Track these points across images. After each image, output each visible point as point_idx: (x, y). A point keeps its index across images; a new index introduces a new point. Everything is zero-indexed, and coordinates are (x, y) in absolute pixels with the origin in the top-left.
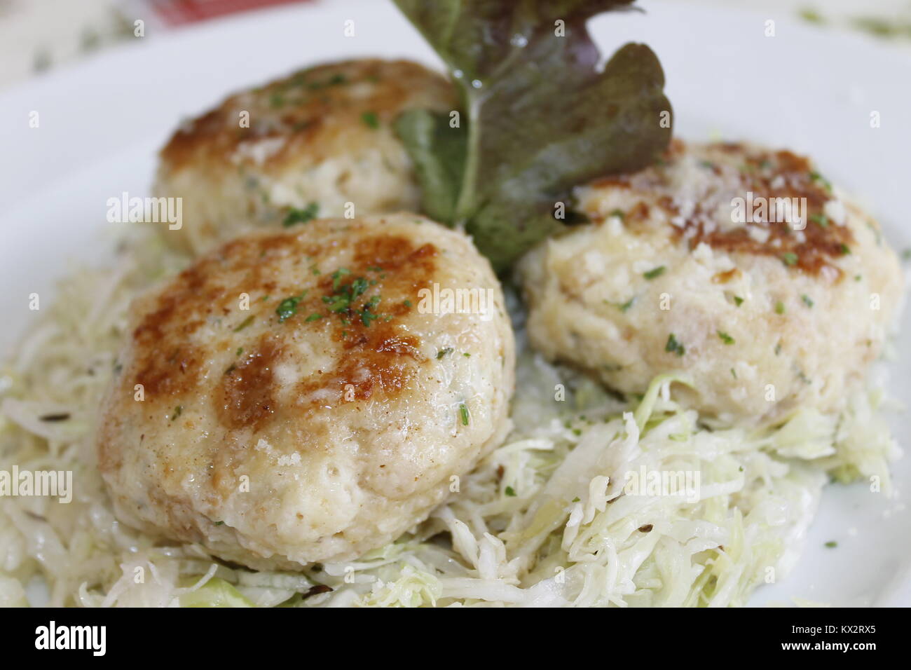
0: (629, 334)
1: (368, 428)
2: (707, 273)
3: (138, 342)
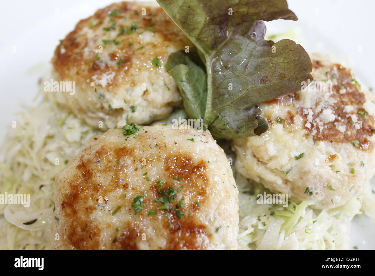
0: (286, 182)
2: (324, 157)
3: (64, 214)
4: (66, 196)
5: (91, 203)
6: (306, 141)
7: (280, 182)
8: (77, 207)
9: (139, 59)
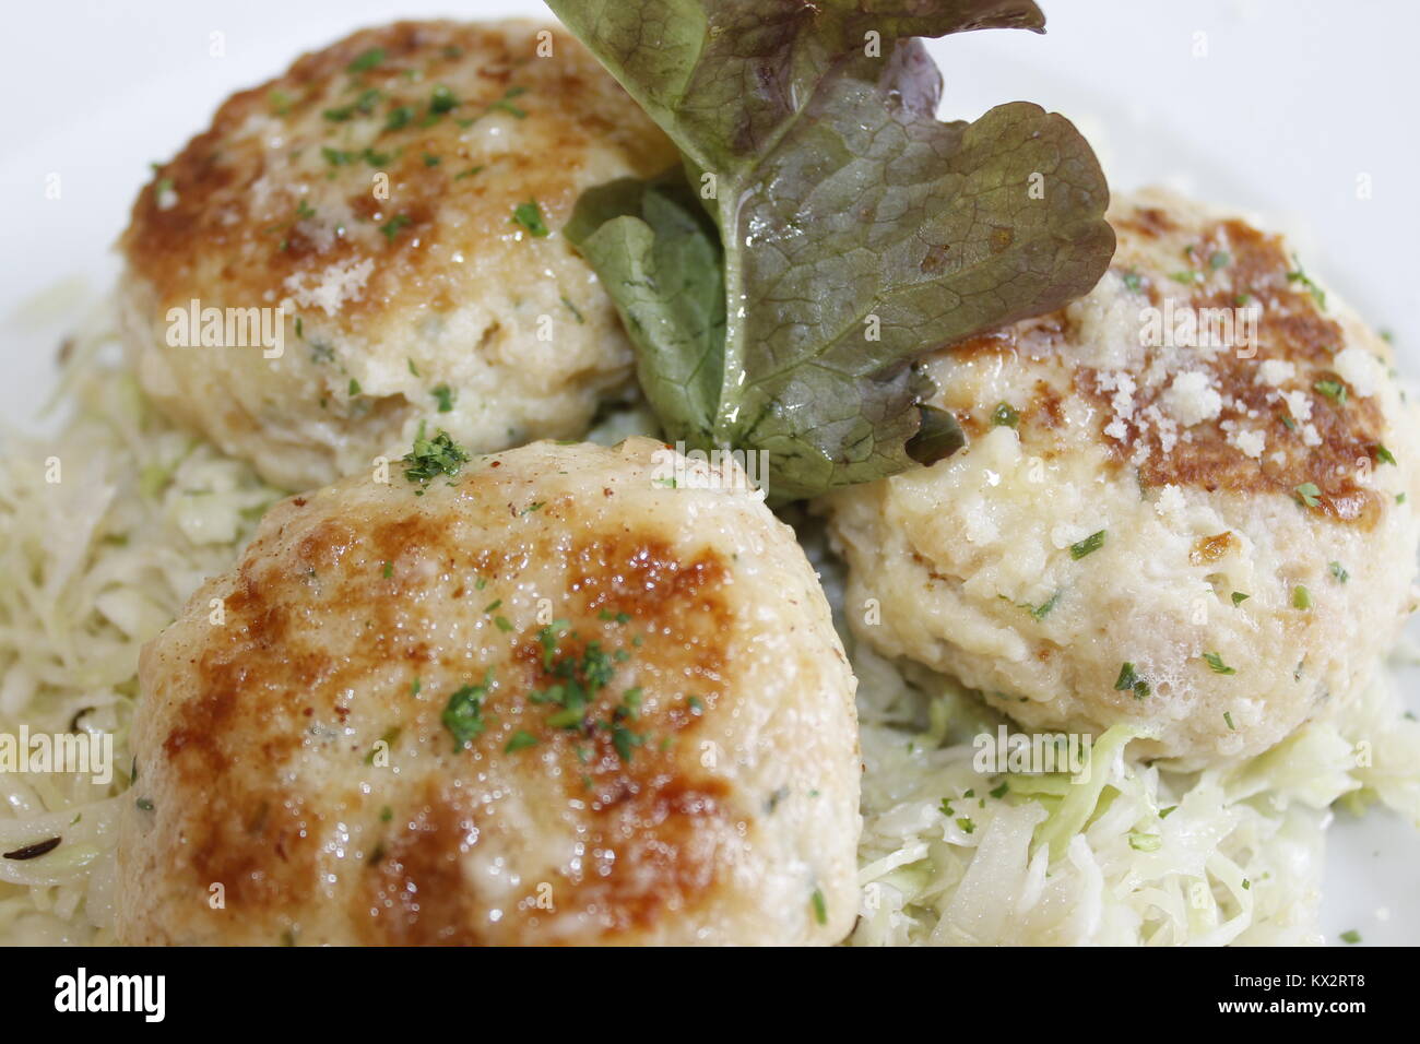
0: (1044, 650)
2: (1182, 544)
3: (177, 775)
4: (185, 708)
5: (282, 723)
6: (1110, 488)
7: (1018, 650)
8: (228, 743)
9: (465, 208)
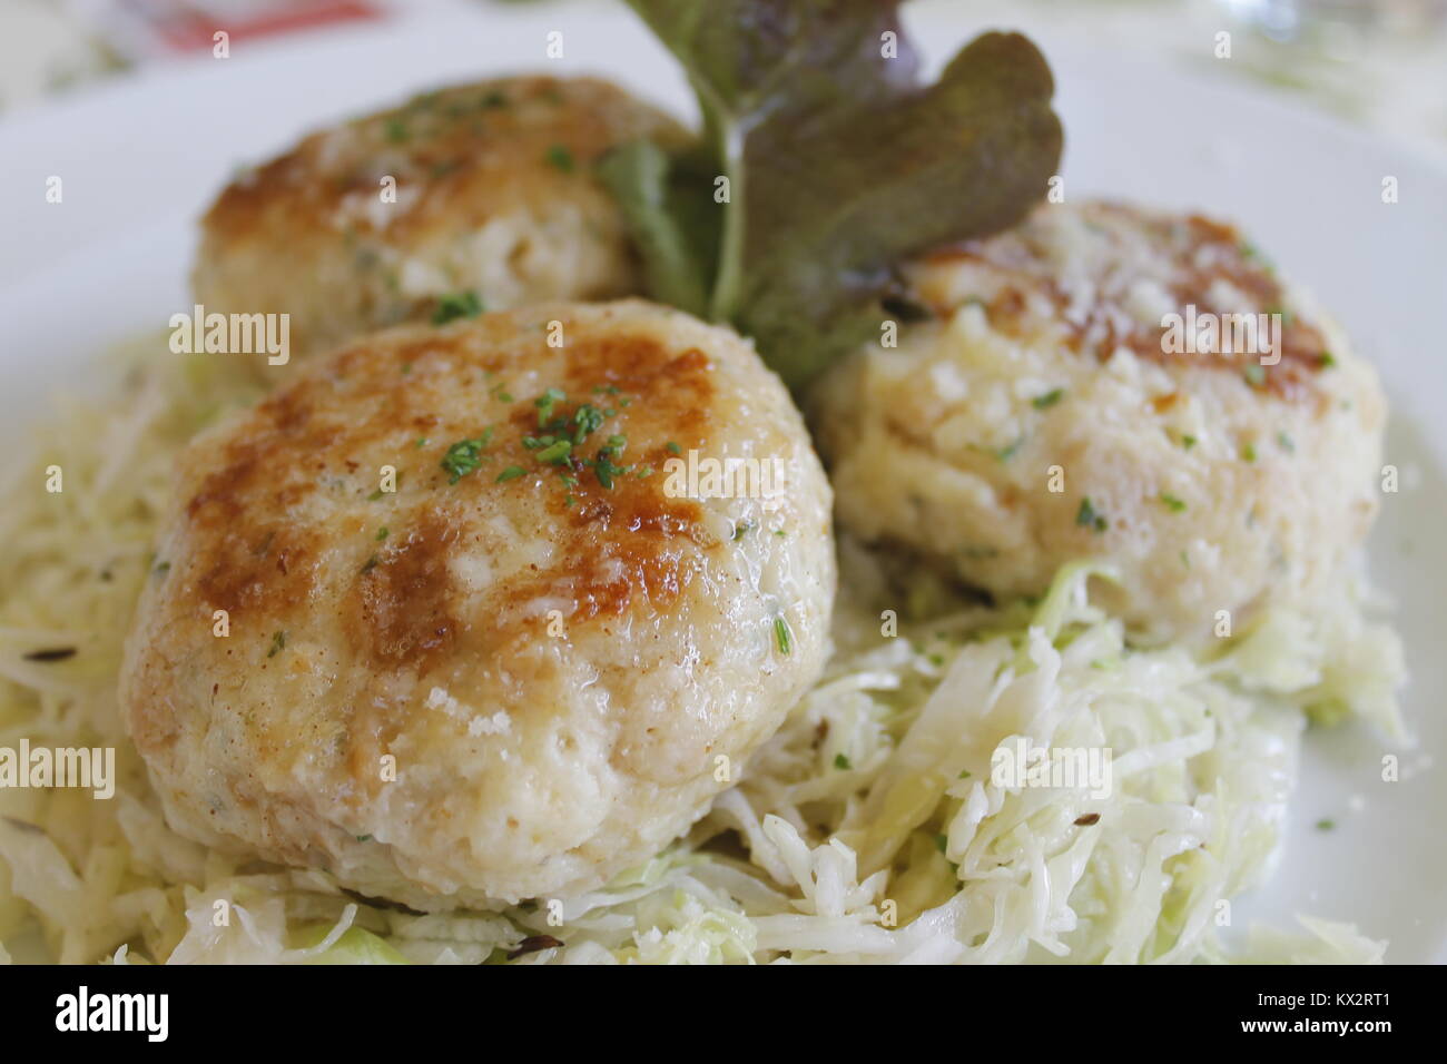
1: (623, 664)
2: (1136, 397)
3: (195, 522)
4: (211, 479)
5: (297, 476)
6: (1071, 359)
7: (985, 496)
8: (245, 496)
